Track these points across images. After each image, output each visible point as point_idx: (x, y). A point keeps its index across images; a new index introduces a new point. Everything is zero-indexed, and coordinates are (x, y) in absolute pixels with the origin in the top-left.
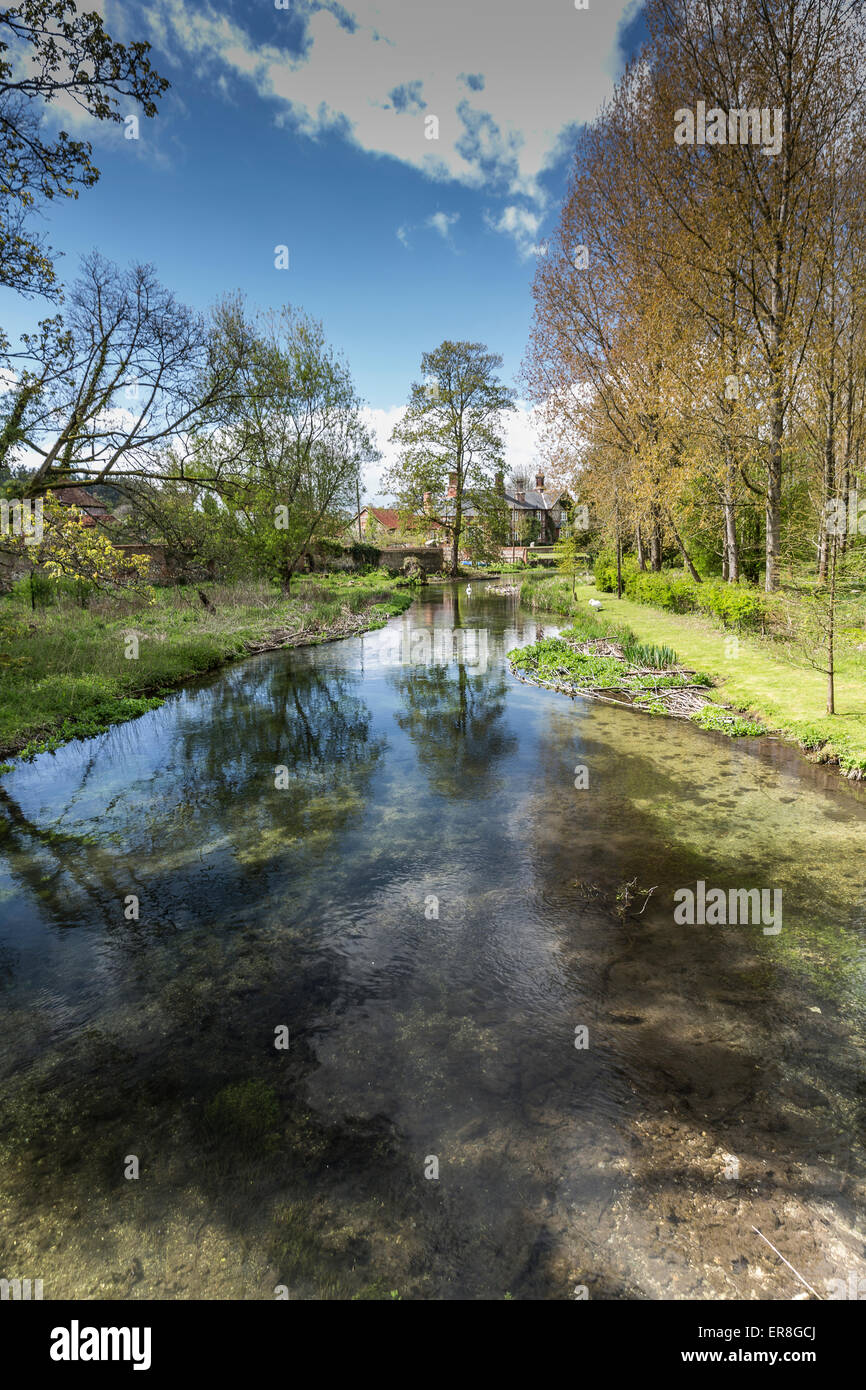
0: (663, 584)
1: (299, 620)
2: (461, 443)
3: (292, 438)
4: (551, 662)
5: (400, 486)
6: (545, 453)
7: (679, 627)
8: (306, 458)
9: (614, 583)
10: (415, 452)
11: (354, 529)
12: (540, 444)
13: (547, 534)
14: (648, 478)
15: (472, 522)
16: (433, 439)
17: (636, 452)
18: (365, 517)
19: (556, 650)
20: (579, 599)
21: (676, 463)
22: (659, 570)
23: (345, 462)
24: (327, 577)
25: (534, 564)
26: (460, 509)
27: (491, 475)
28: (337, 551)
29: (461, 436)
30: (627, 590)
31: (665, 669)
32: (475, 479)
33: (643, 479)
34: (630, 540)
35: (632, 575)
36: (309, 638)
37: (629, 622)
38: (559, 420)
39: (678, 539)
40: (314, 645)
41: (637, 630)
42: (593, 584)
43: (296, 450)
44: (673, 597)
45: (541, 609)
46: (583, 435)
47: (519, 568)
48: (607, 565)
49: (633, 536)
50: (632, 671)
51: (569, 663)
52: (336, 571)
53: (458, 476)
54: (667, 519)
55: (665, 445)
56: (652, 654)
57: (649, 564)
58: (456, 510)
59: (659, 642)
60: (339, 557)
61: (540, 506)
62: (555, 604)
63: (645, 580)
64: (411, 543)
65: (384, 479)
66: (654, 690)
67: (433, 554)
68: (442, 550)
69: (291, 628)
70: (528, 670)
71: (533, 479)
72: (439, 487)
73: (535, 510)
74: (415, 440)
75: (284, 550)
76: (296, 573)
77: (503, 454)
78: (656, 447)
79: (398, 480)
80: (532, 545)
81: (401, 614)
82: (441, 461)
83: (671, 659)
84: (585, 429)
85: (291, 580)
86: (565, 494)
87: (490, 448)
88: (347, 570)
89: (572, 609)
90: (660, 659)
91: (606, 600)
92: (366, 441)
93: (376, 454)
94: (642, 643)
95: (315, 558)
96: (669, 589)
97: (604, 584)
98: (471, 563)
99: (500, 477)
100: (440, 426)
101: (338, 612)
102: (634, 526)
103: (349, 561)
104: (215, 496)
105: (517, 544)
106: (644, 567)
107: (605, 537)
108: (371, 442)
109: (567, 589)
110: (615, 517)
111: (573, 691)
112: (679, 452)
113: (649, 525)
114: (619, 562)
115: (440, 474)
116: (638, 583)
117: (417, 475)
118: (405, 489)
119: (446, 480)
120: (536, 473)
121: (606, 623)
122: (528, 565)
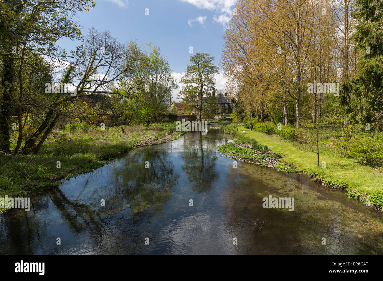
0: (265, 126)
1: (152, 137)
2: (202, 83)
3: (151, 82)
4: (230, 150)
5: (183, 96)
6: (228, 86)
7: (270, 139)
8: (155, 87)
9: (249, 125)
10: (188, 86)
11: (169, 109)
12: (226, 84)
13: (228, 110)
14: (260, 94)
15: (206, 107)
16: (193, 82)
17: (256, 86)
18: (173, 105)
19: (232, 146)
20: (239, 131)
21: (268, 89)
22: (263, 121)
23: (167, 88)
24: (161, 124)
25: (224, 120)
26: (201, 102)
27: (211, 93)
28: (164, 116)
29: (202, 81)
30: (253, 128)
31: (266, 152)
32: (206, 94)
33: (258, 94)
34: (254, 112)
35: (255, 123)
36: (155, 142)
37: (254, 138)
38: (232, 76)
39: (269, 112)
40: (157, 144)
41: (257, 140)
42: (243, 126)
43: (152, 85)
44: (268, 130)
45: (227, 134)
46: (239, 81)
47: (220, 121)
48: (247, 120)
49: (255, 111)
50: (255, 153)
51: (236, 150)
52: (164, 122)
53: (201, 93)
54: (265, 106)
55: (265, 84)
56: (262, 147)
57: (260, 120)
59: (264, 144)
60: (165, 117)
61: (226, 102)
62: (231, 132)
63: (259, 125)
64: (187, 113)
65: (179, 94)
66: (263, 159)
67: (193, 117)
68: (196, 116)
69: (149, 139)
70: (223, 152)
71: (224, 94)
72: (196, 96)
73: (225, 104)
74: (188, 82)
75: (148, 115)
76: (151, 122)
77: (215, 86)
78: (262, 84)
79: (183, 94)
80: (224, 114)
81: (183, 135)
82: (196, 88)
83: (268, 149)
84: (240, 79)
85: (150, 125)
86: (234, 98)
87: (211, 85)
88: (167, 121)
89: (237, 133)
90: (264, 149)
91: (247, 131)
92: (173, 83)
93: (176, 86)
94: (259, 144)
95: (157, 118)
96: (266, 127)
97: (246, 126)
98: (205, 119)
99: (214, 93)
100: (196, 78)
101: (164, 134)
102: (256, 108)
103: (167, 119)
104: (127, 99)
105: (219, 114)
106: (259, 121)
107: (246, 111)
108: (175, 83)
109: (235, 128)
110: (249, 105)
111: (237, 159)
112: (269, 86)
113: (260, 108)
114: (251, 119)
115: (196, 92)
116: (257, 126)
117: (189, 93)
118: (185, 97)
119: (197, 94)
120: (225, 92)
121: (247, 138)
122: (223, 120)
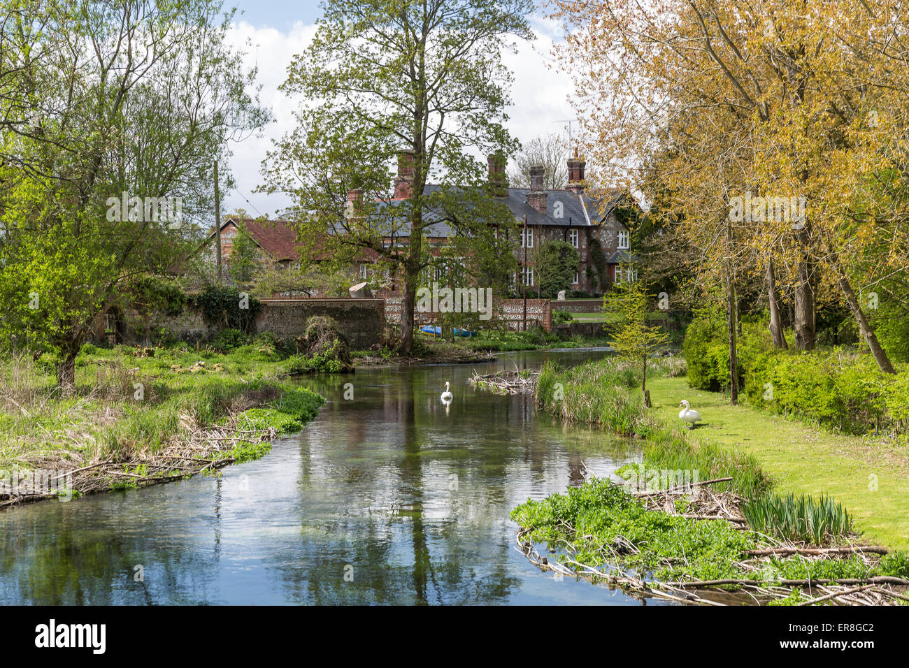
0: (820, 376)
1: (92, 439)
2: (424, 95)
3: (92, 79)
4: (599, 529)
5: (301, 177)
6: (587, 116)
7: (850, 461)
8: (115, 115)
9: (723, 372)
10: (333, 110)
11: (209, 259)
12: (578, 100)
13: (590, 274)
14: (787, 169)
15: (445, 248)
16: (367, 87)
17: (764, 118)
18: (229, 237)
19: (610, 505)
20: (656, 404)
21: (841, 142)
22: (810, 347)
23: (194, 125)
24: (151, 354)
25: (565, 333)
26: (417, 220)
27: (481, 158)
28: (173, 303)
29: (422, 81)
30: (748, 386)
31: (826, 543)
32: (448, 164)
33: (777, 171)
34: (754, 288)
35: (759, 357)
36: (111, 477)
37: (753, 450)
38: (614, 57)
39: (847, 286)
40: (121, 490)
41: (769, 467)
42: (682, 374)
43: (96, 102)
44: (839, 402)
45: (579, 422)
46: (659, 85)
47: (535, 341)
48: (709, 336)
49: (759, 280)
50: (761, 547)
51: (635, 532)
52: (169, 343)
53: (416, 159)
54: (824, 248)
55: (819, 107)
56: (801, 514)
57: (790, 337)
58: (410, 224)
59: (813, 490)
60: (174, 313)
61: (576, 221)
62: (608, 412)
63: (783, 366)
64: (321, 288)
65: (271, 162)
66: (805, 586)
67: (364, 311)
68: (382, 304)
69: (74, 456)
70: (555, 545)
71: (563, 168)
72: (379, 179)
73: (566, 229)
74: (333, 88)
75: (67, 295)
76: (87, 345)
77: (505, 117)
78: (801, 110)
79: (297, 164)
80: (561, 296)
81: (298, 429)
82: (383, 129)
83: (837, 523)
84: (663, 73)
85: (77, 360)
86: (626, 196)
87: (479, 107)
88: (191, 340)
89: (642, 423)
90: (816, 524)
91: (706, 405)
92: (237, 90)
93: (257, 113)
94: (781, 491)
95: (127, 318)
96: (831, 385)
97: (703, 373)
98: (439, 329)
99: (497, 162)
100: (383, 62)
101: (173, 424)
102: (763, 261)
103: (195, 323)
105: (527, 295)
106: (781, 343)
107: (704, 280)
108: (249, 91)
109: (631, 384)
110: (724, 241)
111: (645, 587)
112: (845, 121)
113: (791, 259)
114: (732, 330)
115: (381, 154)
116: (770, 373)
117: (334, 156)
118: (311, 181)
119: (392, 166)
120: (568, 155)
121: (709, 452)
122: (554, 336)
